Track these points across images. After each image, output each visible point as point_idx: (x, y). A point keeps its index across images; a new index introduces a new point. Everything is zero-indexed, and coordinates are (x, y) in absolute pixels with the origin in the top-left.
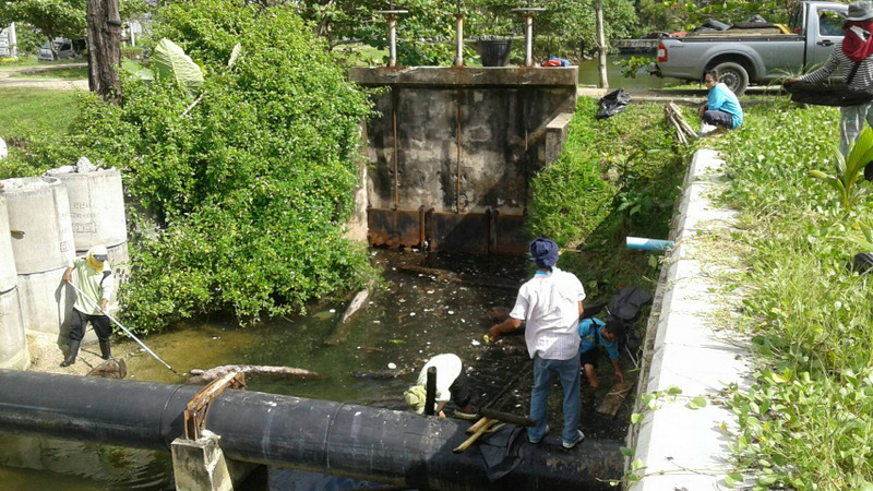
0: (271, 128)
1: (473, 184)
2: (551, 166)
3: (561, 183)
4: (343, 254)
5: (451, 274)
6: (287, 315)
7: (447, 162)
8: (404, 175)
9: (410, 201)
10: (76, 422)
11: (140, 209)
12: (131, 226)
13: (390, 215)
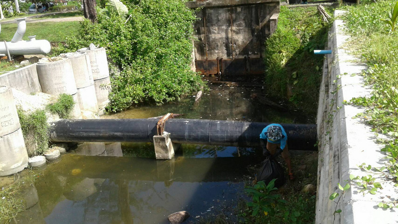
0: (158, 28)
1: (239, 46)
2: (273, 35)
3: (277, 41)
4: (191, 76)
5: (233, 83)
6: (173, 101)
7: (227, 38)
8: (209, 45)
9: (212, 56)
10: (116, 134)
11: (113, 64)
12: (110, 70)
13: (205, 62)
